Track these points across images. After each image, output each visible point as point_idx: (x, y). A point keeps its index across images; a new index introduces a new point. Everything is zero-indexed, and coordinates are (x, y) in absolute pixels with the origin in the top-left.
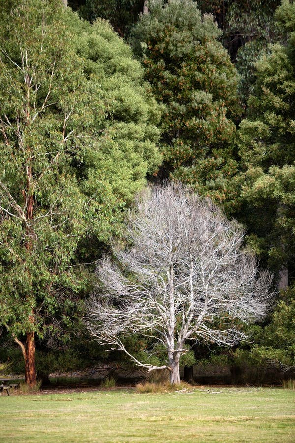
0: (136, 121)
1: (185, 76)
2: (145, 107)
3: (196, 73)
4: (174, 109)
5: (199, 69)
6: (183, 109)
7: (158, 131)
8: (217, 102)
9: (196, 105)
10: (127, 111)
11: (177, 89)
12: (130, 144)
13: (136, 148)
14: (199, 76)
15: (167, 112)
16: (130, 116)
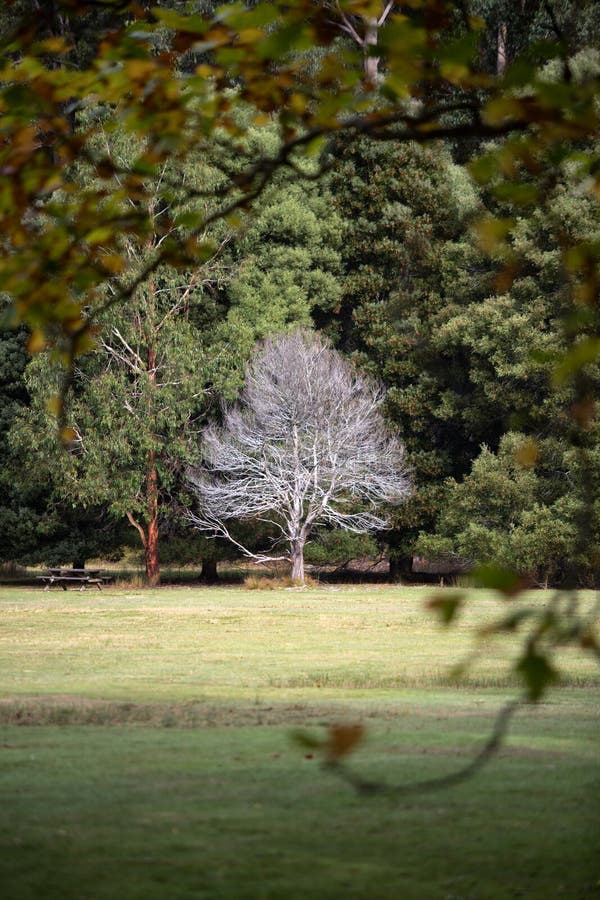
0: (304, 244)
1: (378, 184)
2: (315, 227)
3: (393, 180)
4: (361, 226)
5: (397, 176)
6: (372, 226)
7: (337, 256)
8: (419, 217)
9: (387, 222)
10: (289, 232)
11: (368, 200)
12: (288, 275)
13: (298, 281)
14: (396, 184)
15: (352, 230)
16: (295, 238)
